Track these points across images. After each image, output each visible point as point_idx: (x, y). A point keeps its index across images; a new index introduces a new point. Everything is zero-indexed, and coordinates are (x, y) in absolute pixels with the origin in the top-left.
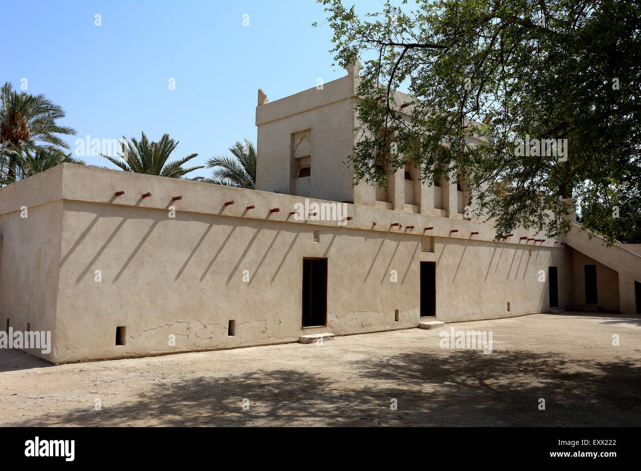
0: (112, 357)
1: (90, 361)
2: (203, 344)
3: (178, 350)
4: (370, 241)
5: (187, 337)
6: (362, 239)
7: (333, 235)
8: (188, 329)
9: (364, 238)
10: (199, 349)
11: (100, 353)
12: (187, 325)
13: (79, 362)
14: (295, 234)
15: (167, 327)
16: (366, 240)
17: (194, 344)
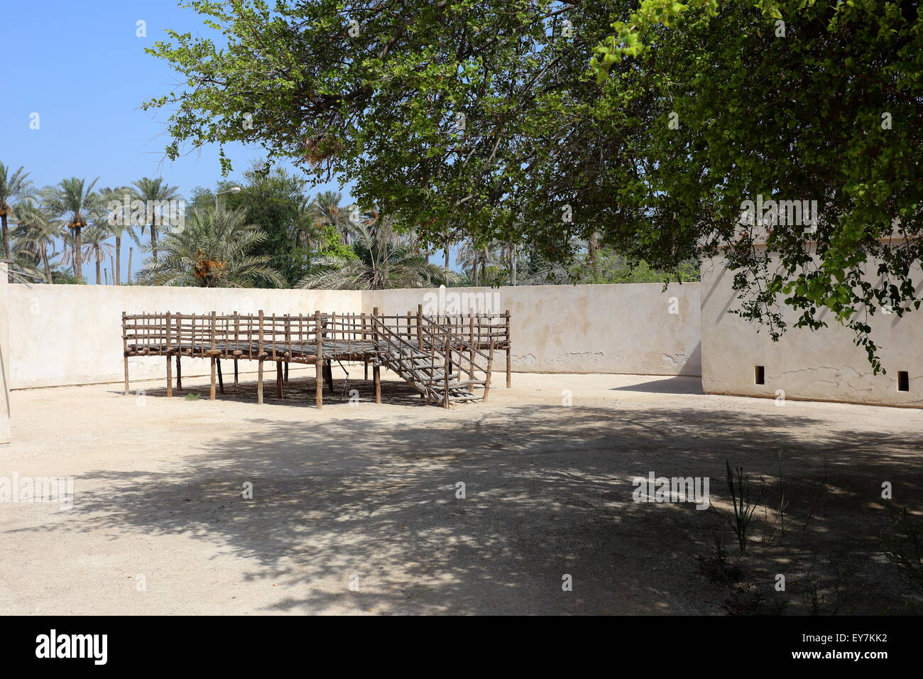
0: (752, 394)
1: (733, 395)
2: (861, 395)
3: (825, 398)
5: (835, 384)
8: (837, 376)
10: (854, 400)
11: (741, 388)
12: (835, 371)
13: (723, 394)
15: (809, 371)
17: (846, 394)
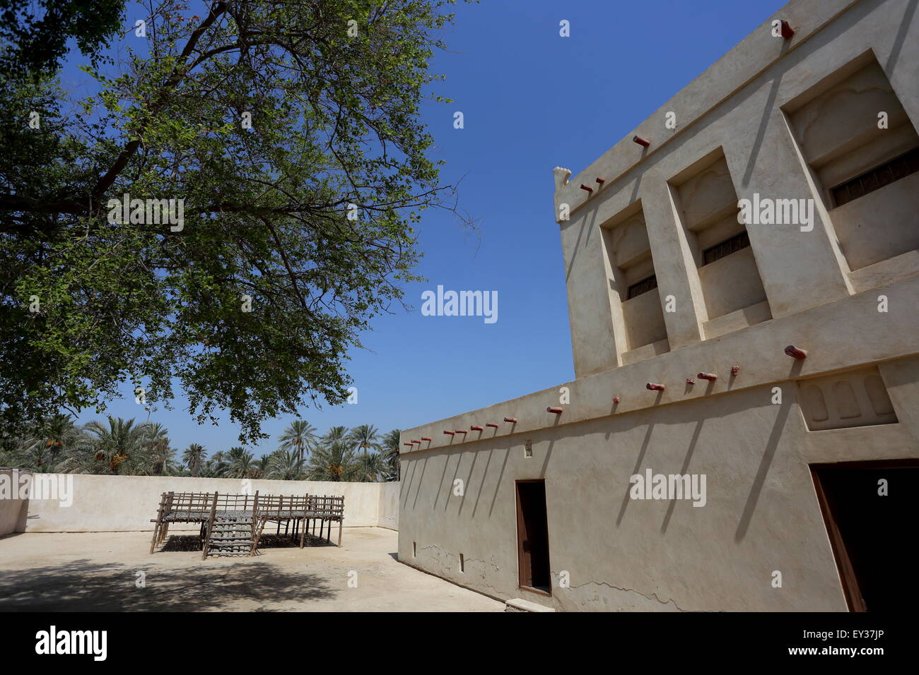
0: (412, 565)
2: (446, 572)
3: (434, 573)
4: (617, 437)
5: (438, 561)
6: (599, 436)
7: (549, 442)
8: (439, 554)
9: (605, 434)
10: (444, 577)
11: (408, 559)
12: (438, 551)
14: (506, 450)
15: (429, 549)
16: (607, 438)
17: (441, 571)
